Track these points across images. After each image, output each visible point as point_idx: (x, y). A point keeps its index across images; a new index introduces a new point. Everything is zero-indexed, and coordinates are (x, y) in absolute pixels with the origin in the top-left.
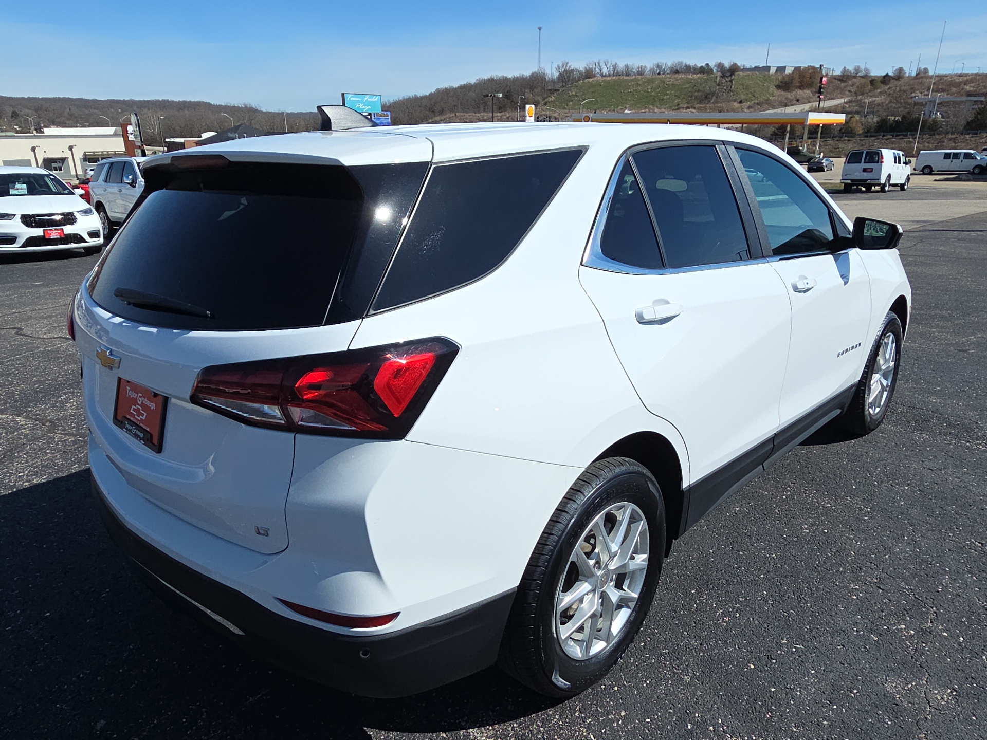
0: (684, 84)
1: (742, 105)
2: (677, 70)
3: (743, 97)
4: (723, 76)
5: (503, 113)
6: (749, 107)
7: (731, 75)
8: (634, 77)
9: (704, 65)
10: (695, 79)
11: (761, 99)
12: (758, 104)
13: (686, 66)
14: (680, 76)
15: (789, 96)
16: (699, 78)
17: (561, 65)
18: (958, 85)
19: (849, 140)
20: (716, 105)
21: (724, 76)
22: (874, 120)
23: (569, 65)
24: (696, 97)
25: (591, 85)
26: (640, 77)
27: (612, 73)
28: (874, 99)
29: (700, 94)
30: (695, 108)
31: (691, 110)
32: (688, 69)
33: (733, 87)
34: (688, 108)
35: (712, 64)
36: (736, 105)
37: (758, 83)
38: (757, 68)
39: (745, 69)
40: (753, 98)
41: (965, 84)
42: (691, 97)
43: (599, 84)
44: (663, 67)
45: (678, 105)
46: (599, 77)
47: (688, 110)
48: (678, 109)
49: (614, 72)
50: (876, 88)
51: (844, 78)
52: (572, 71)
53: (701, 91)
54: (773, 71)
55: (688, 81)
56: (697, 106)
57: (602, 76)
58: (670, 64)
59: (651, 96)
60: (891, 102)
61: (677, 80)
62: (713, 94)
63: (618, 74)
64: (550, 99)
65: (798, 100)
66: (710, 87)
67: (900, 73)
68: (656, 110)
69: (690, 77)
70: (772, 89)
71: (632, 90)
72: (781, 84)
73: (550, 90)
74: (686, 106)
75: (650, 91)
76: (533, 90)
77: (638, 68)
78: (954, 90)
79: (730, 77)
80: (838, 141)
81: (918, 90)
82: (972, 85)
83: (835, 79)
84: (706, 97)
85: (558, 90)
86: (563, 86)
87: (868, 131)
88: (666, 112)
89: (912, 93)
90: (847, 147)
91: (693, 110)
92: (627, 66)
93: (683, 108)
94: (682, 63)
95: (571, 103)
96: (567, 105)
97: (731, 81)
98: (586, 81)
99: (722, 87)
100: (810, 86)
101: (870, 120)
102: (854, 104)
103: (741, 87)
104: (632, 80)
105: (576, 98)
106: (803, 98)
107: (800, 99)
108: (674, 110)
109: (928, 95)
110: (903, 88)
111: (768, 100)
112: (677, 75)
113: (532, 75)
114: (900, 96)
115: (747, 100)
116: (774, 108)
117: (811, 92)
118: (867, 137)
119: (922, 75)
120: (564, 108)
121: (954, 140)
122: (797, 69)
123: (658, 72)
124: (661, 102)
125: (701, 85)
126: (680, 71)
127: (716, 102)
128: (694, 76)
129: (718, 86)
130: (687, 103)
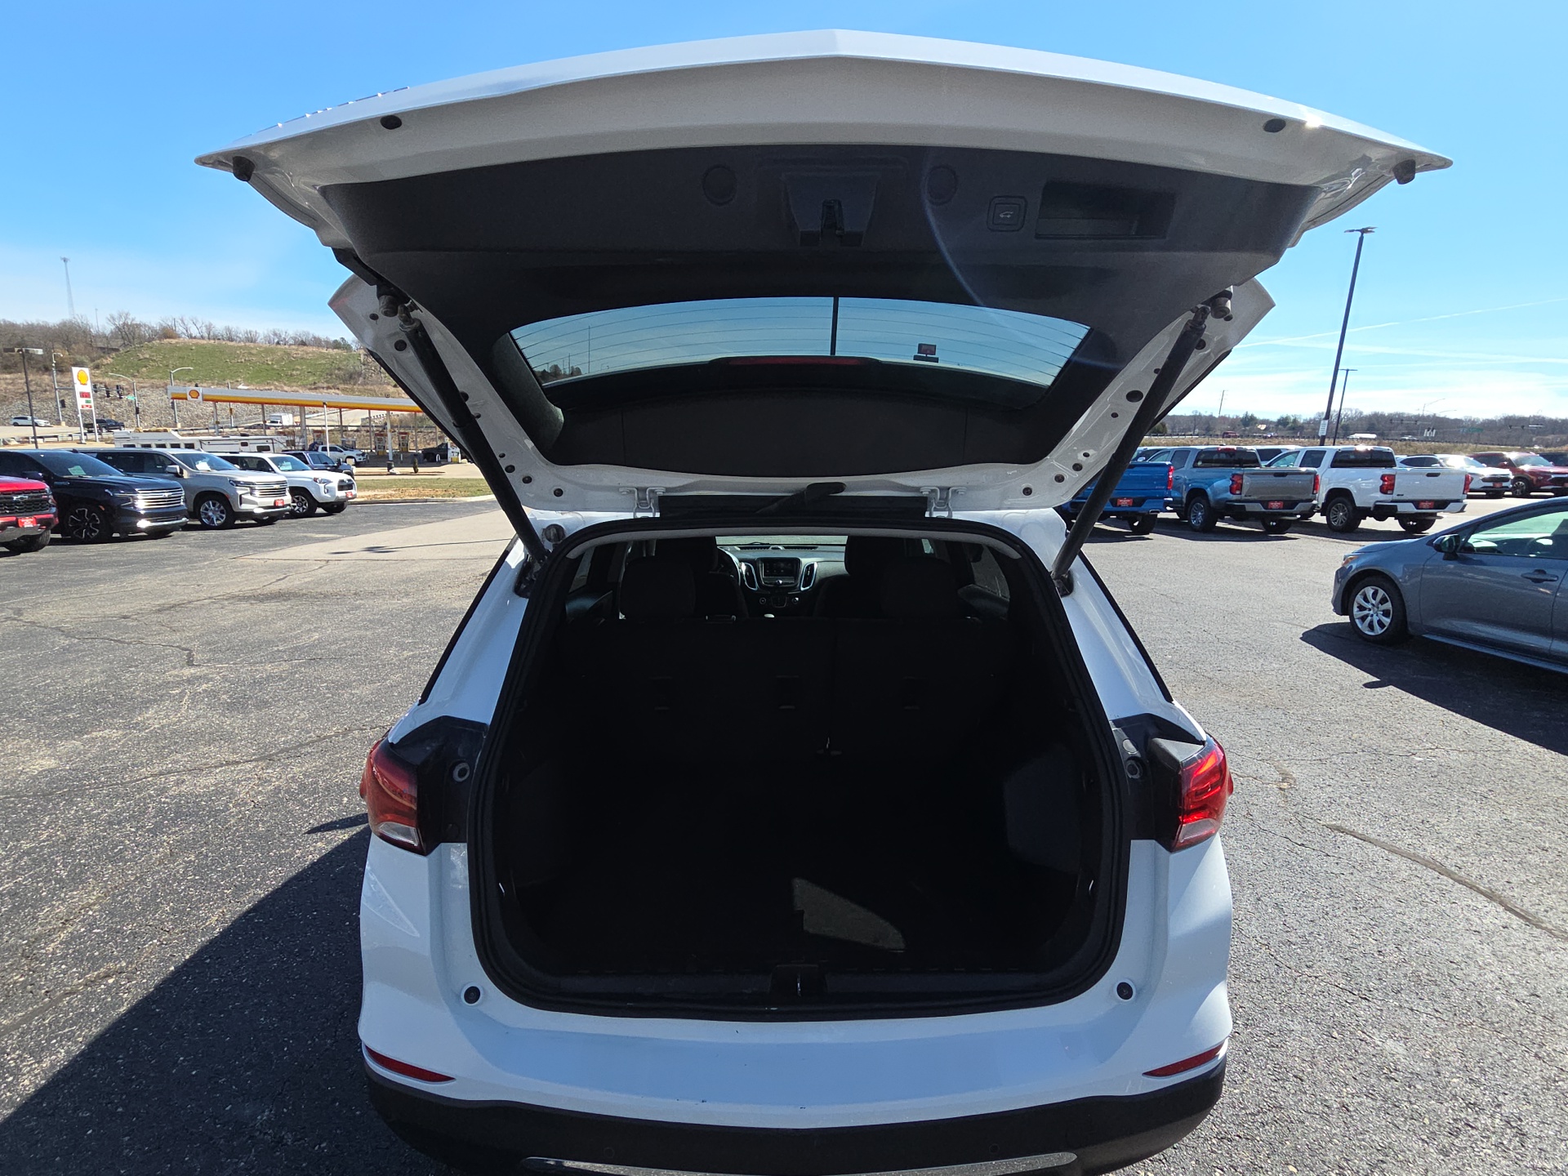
0: (317, 359)
2: (302, 341)
8: (241, 344)
9: (338, 339)
10: (332, 354)
13: (315, 338)
14: (310, 349)
16: (337, 353)
17: (116, 315)
20: (365, 387)
23: (131, 317)
24: (338, 377)
25: (175, 348)
26: (252, 345)
27: (206, 335)
29: (342, 373)
30: (338, 389)
31: (333, 391)
32: (317, 342)
34: (328, 388)
42: (331, 375)
43: (188, 348)
44: (283, 336)
45: (315, 383)
46: (185, 339)
47: (329, 391)
48: (316, 389)
49: (209, 334)
52: (138, 326)
53: (342, 369)
55: (323, 356)
56: (341, 386)
57: (191, 337)
58: (291, 333)
59: (273, 369)
61: (307, 353)
62: (360, 374)
63: (216, 338)
64: (105, 362)
66: (354, 365)
68: (286, 388)
69: (324, 351)
71: (243, 360)
73: (103, 348)
74: (325, 385)
75: (270, 363)
76: (72, 348)
77: (247, 333)
84: (351, 377)
85: (117, 350)
86: (125, 345)
88: (301, 391)
91: (337, 391)
92: (228, 329)
93: (323, 388)
94: (309, 334)
95: (146, 370)
96: (138, 372)
98: (166, 341)
104: (241, 347)
105: (154, 364)
108: (310, 389)
112: (305, 347)
113: (64, 324)
120: (135, 376)
123: (276, 341)
124: (290, 378)
125: (341, 361)
126: (307, 343)
127: (365, 384)
128: (330, 350)
129: (364, 365)
130: (326, 382)
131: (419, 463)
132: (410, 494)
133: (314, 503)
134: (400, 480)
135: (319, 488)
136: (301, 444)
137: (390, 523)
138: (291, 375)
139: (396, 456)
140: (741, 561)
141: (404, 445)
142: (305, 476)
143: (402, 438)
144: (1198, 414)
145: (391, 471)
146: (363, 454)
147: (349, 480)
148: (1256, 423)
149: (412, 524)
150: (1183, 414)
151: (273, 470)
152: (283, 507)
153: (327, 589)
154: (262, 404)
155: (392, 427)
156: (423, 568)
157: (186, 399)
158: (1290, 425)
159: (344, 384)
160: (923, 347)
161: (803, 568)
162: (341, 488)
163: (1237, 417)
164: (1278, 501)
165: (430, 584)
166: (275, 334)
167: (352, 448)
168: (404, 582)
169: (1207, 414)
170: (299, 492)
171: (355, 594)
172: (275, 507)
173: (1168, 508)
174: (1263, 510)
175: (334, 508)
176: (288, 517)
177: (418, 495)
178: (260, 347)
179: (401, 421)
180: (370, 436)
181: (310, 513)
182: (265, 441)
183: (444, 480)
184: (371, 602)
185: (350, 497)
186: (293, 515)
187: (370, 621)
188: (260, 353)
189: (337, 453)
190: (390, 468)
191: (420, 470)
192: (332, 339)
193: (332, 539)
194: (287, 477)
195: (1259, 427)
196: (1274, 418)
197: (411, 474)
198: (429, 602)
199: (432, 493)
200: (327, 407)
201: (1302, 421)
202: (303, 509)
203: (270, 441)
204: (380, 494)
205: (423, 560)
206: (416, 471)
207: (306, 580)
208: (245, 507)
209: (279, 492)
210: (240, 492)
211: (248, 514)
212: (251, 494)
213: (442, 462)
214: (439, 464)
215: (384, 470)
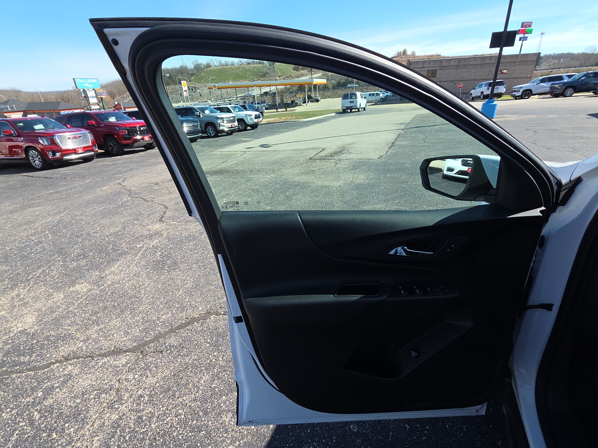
0: (253, 69)
3: (280, 74)
4: (270, 65)
5: (170, 86)
8: (230, 66)
10: (258, 67)
11: (288, 75)
12: (287, 77)
14: (251, 65)
15: (299, 73)
16: (260, 66)
19: (328, 91)
22: (334, 82)
23: (198, 61)
24: (260, 75)
25: (211, 71)
26: (233, 66)
27: (219, 65)
29: (261, 73)
32: (254, 62)
33: (275, 70)
36: (278, 78)
40: (284, 74)
42: (257, 75)
43: (214, 70)
45: (253, 79)
46: (213, 67)
47: (257, 81)
52: (200, 64)
55: (255, 68)
56: (261, 79)
57: (215, 66)
59: (240, 75)
61: (250, 67)
62: (267, 73)
63: (222, 65)
64: (191, 79)
65: (302, 75)
66: (265, 70)
68: (243, 81)
69: (256, 65)
70: (292, 70)
71: (230, 72)
72: (295, 68)
73: (191, 74)
74: (256, 79)
75: (239, 73)
76: (182, 74)
79: (273, 65)
80: (324, 91)
84: (264, 75)
85: (195, 74)
86: (197, 72)
87: (334, 87)
88: (248, 82)
90: (328, 94)
91: (260, 81)
92: (226, 62)
95: (203, 80)
96: (201, 81)
97: (274, 67)
98: (208, 69)
101: (332, 82)
103: (278, 70)
104: (230, 68)
105: (205, 78)
106: (304, 74)
108: (251, 81)
111: (290, 75)
115: (282, 76)
116: (293, 78)
117: (307, 71)
118: (334, 89)
120: (200, 83)
121: (366, 89)
124: (245, 78)
125: (261, 69)
126: (250, 63)
127: (269, 77)
129: (269, 69)
130: (257, 78)
131: (287, 107)
132: (283, 119)
133: (247, 125)
134: (280, 114)
135: (247, 118)
136: (248, 103)
137: (273, 132)
138: (246, 77)
139: (279, 104)
141: (282, 100)
142: (243, 114)
143: (282, 97)
146: (268, 105)
147: (259, 114)
149: (282, 132)
151: (231, 112)
152: (235, 127)
153: (240, 168)
154: (235, 88)
155: (278, 93)
157: (212, 89)
159: (263, 78)
162: (256, 118)
167: (265, 102)
170: (241, 121)
171: (251, 171)
172: (232, 127)
175: (254, 126)
176: (237, 131)
177: (285, 119)
178: (235, 67)
179: (281, 90)
181: (245, 129)
182: (236, 102)
183: (296, 112)
185: (259, 121)
186: (240, 130)
188: (236, 69)
189: (259, 105)
190: (277, 109)
191: (288, 109)
193: (250, 141)
197: (284, 111)
199: (291, 118)
200: (256, 87)
202: (242, 128)
203: (238, 102)
204: (272, 120)
205: (284, 151)
206: (286, 110)
207: (233, 162)
208: (221, 128)
209: (233, 121)
210: (219, 122)
211: (223, 131)
212: (223, 122)
213: (296, 105)
214: (294, 106)
215: (275, 110)
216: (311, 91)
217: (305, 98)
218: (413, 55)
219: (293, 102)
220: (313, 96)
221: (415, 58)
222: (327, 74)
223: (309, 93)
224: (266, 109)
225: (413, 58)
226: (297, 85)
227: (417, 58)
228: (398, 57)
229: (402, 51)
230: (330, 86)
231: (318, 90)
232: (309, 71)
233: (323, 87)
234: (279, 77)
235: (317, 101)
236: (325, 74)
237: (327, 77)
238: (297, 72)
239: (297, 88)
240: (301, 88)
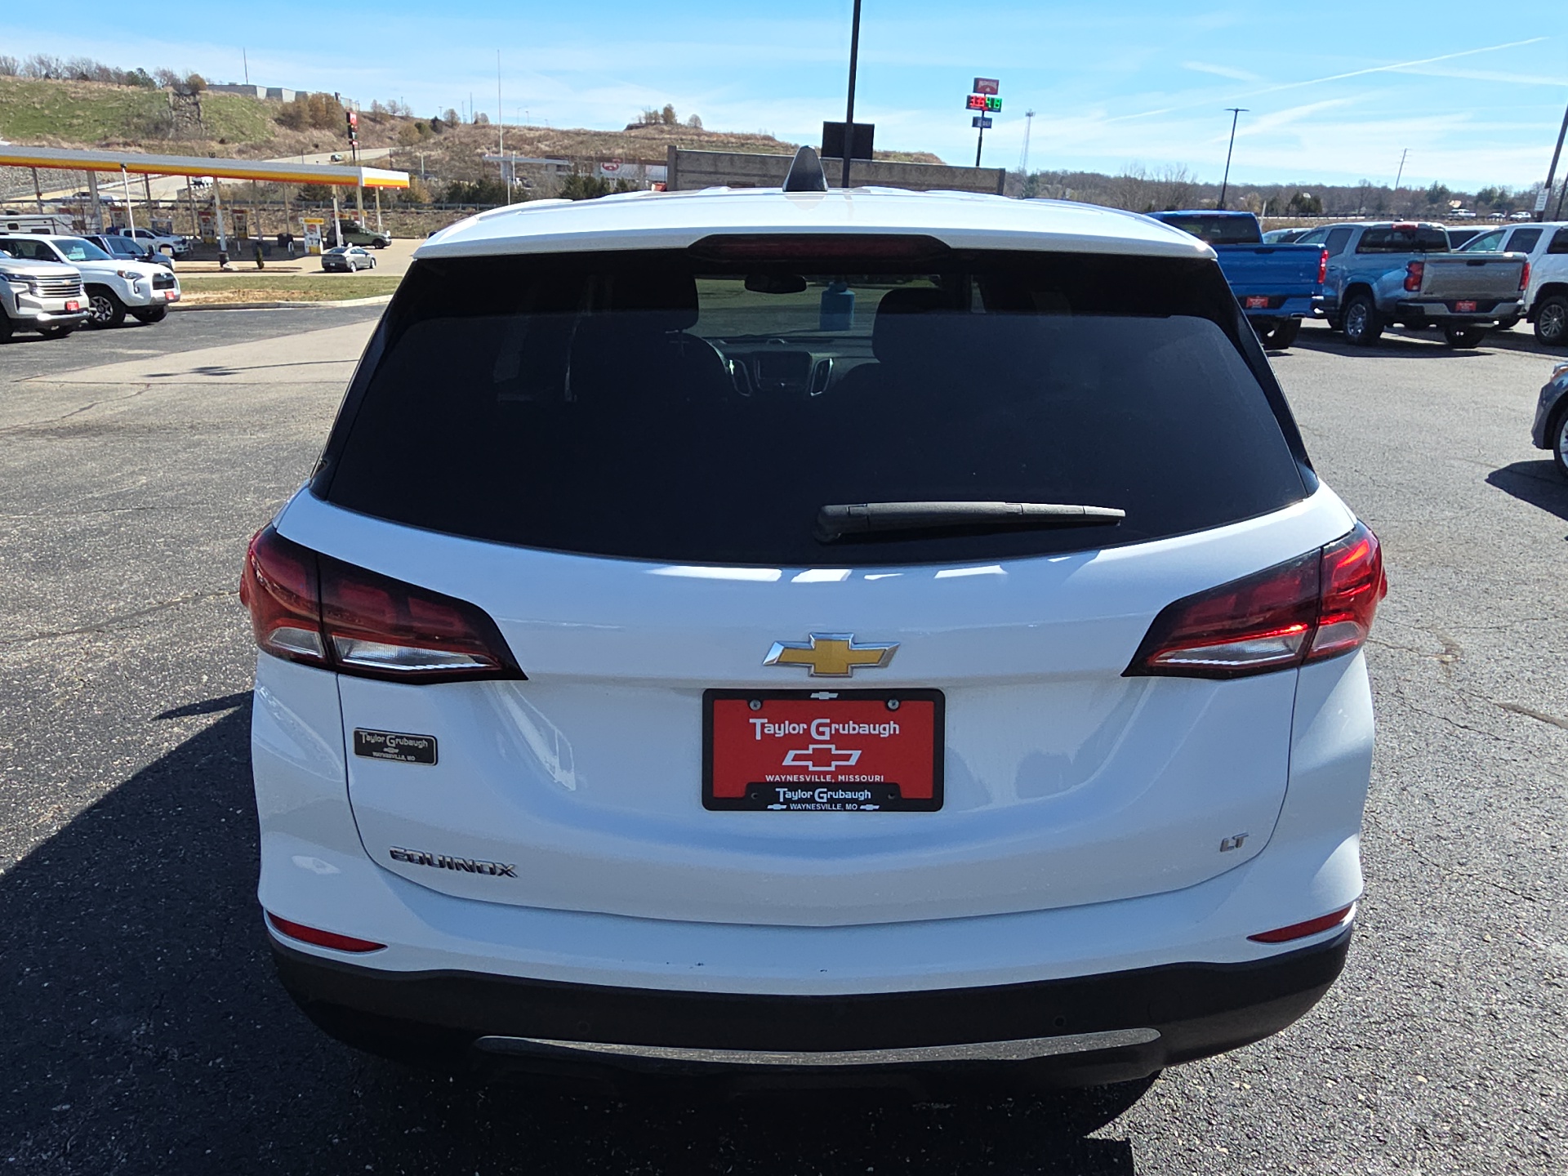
0: (107, 101)
1: (227, 146)
2: (82, 73)
3: (224, 134)
4: (179, 94)
6: (240, 152)
7: (193, 94)
9: (134, 70)
10: (126, 95)
12: (253, 147)
13: (100, 68)
14: (95, 86)
15: (301, 138)
16: (133, 93)
18: (530, 141)
19: (418, 213)
20: (180, 143)
21: (181, 94)
22: (437, 183)
24: (137, 127)
26: (9, 79)
28: (429, 153)
29: (142, 121)
30: (140, 146)
31: (133, 148)
32: (104, 75)
33: (202, 115)
34: (126, 144)
35: (150, 71)
36: (216, 146)
37: (244, 113)
38: (232, 87)
39: (212, 87)
40: (243, 137)
41: (539, 142)
42: (128, 125)
44: (54, 65)
45: (106, 138)
47: (128, 148)
48: (108, 145)
50: (427, 138)
51: (376, 117)
53: (144, 116)
54: (261, 94)
55: (114, 96)
56: (143, 142)
58: (65, 61)
59: (44, 116)
60: (452, 159)
61: (91, 92)
62: (169, 124)
65: (316, 146)
66: (159, 111)
67: (453, 118)
68: (65, 145)
69: (115, 88)
70: (271, 124)
72: (283, 118)
74: (121, 140)
75: (38, 106)
78: (527, 148)
79: (192, 97)
80: (402, 213)
81: (483, 144)
82: (548, 143)
83: (365, 117)
84: (157, 128)
87: (437, 201)
88: (86, 149)
89: (476, 148)
90: (419, 223)
91: (139, 149)
93: (118, 144)
94: (90, 62)
97: (196, 104)
99: (182, 113)
100: (330, 124)
101: (433, 183)
102: (403, 159)
107: (320, 144)
108: (100, 145)
109: (498, 152)
110: (463, 140)
111: (268, 141)
112: (87, 83)
114: (462, 151)
115: (233, 140)
116: (281, 155)
117: (334, 134)
118: (439, 207)
119: (481, 123)
122: (300, 95)
123: (44, 72)
124: (70, 131)
125: (140, 104)
126: (90, 77)
127: (177, 139)
128: (124, 87)
129: (175, 110)
130: (124, 135)
131: (264, 255)
132: (256, 296)
133: (121, 308)
134: (239, 278)
135: (126, 286)
136: (93, 227)
137: (231, 336)
138: (71, 125)
139: (231, 245)
140: (728, 357)
141: (241, 230)
142: (107, 268)
143: (238, 218)
144: (1366, 185)
145: (225, 266)
146: (184, 242)
147: (168, 275)
148: (1447, 198)
149: (260, 337)
150: (1346, 185)
151: (59, 260)
152: (79, 311)
153: (152, 420)
154: (33, 167)
155: (223, 202)
156: (282, 394)
158: (1495, 201)
159: (148, 138)
160: (981, 84)
161: (814, 365)
162: (158, 285)
163: (1422, 189)
164: (1470, 300)
165: (294, 414)
166: (42, 62)
167: (167, 232)
168: (257, 411)
169: (1380, 186)
170: (99, 291)
171: (192, 427)
172: (67, 311)
173: (1317, 311)
174: (1449, 313)
175: (151, 314)
176: (85, 328)
177: (266, 298)
178: (22, 82)
179: (234, 194)
180: (191, 216)
181: (116, 322)
182: (42, 222)
183: (301, 278)
184: (214, 437)
185: (171, 298)
186: (93, 325)
187: (217, 462)
188: (22, 90)
189: (147, 239)
190: (223, 262)
191: (267, 264)
192: (125, 69)
193: (153, 356)
194: (81, 269)
195: (1452, 203)
196: (1474, 191)
197: (253, 270)
198: (294, 438)
199: (286, 295)
200: (127, 171)
201: (1513, 195)
202: (107, 316)
203: (49, 222)
204: (213, 297)
205: (281, 383)
206: (261, 266)
207: (122, 409)
208: (24, 311)
209: (72, 291)
210: (15, 290)
211: (31, 323)
212: (31, 293)
213: (298, 253)
214: (293, 257)
215: (216, 264)
216: (354, 207)
217: (333, 230)
218: (696, 127)
219: (285, 240)
220: (361, 223)
221: (702, 138)
222: (410, 153)
223: (348, 215)
224: (177, 257)
225: (695, 137)
226: (300, 181)
227: (706, 139)
228: (650, 127)
229: (661, 112)
230: (427, 199)
231: (382, 207)
232: (342, 136)
233: (399, 196)
234: (222, 142)
235: (380, 243)
236: (404, 154)
237: (413, 163)
238: (296, 133)
239: (296, 191)
240: (314, 193)
